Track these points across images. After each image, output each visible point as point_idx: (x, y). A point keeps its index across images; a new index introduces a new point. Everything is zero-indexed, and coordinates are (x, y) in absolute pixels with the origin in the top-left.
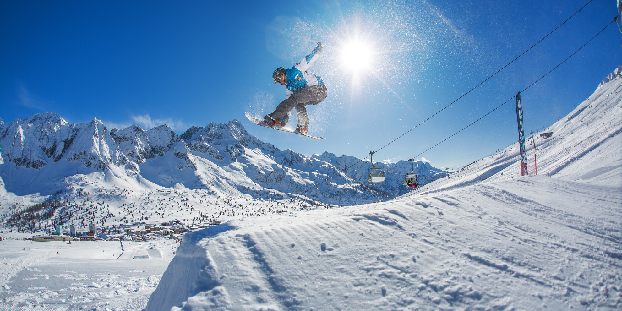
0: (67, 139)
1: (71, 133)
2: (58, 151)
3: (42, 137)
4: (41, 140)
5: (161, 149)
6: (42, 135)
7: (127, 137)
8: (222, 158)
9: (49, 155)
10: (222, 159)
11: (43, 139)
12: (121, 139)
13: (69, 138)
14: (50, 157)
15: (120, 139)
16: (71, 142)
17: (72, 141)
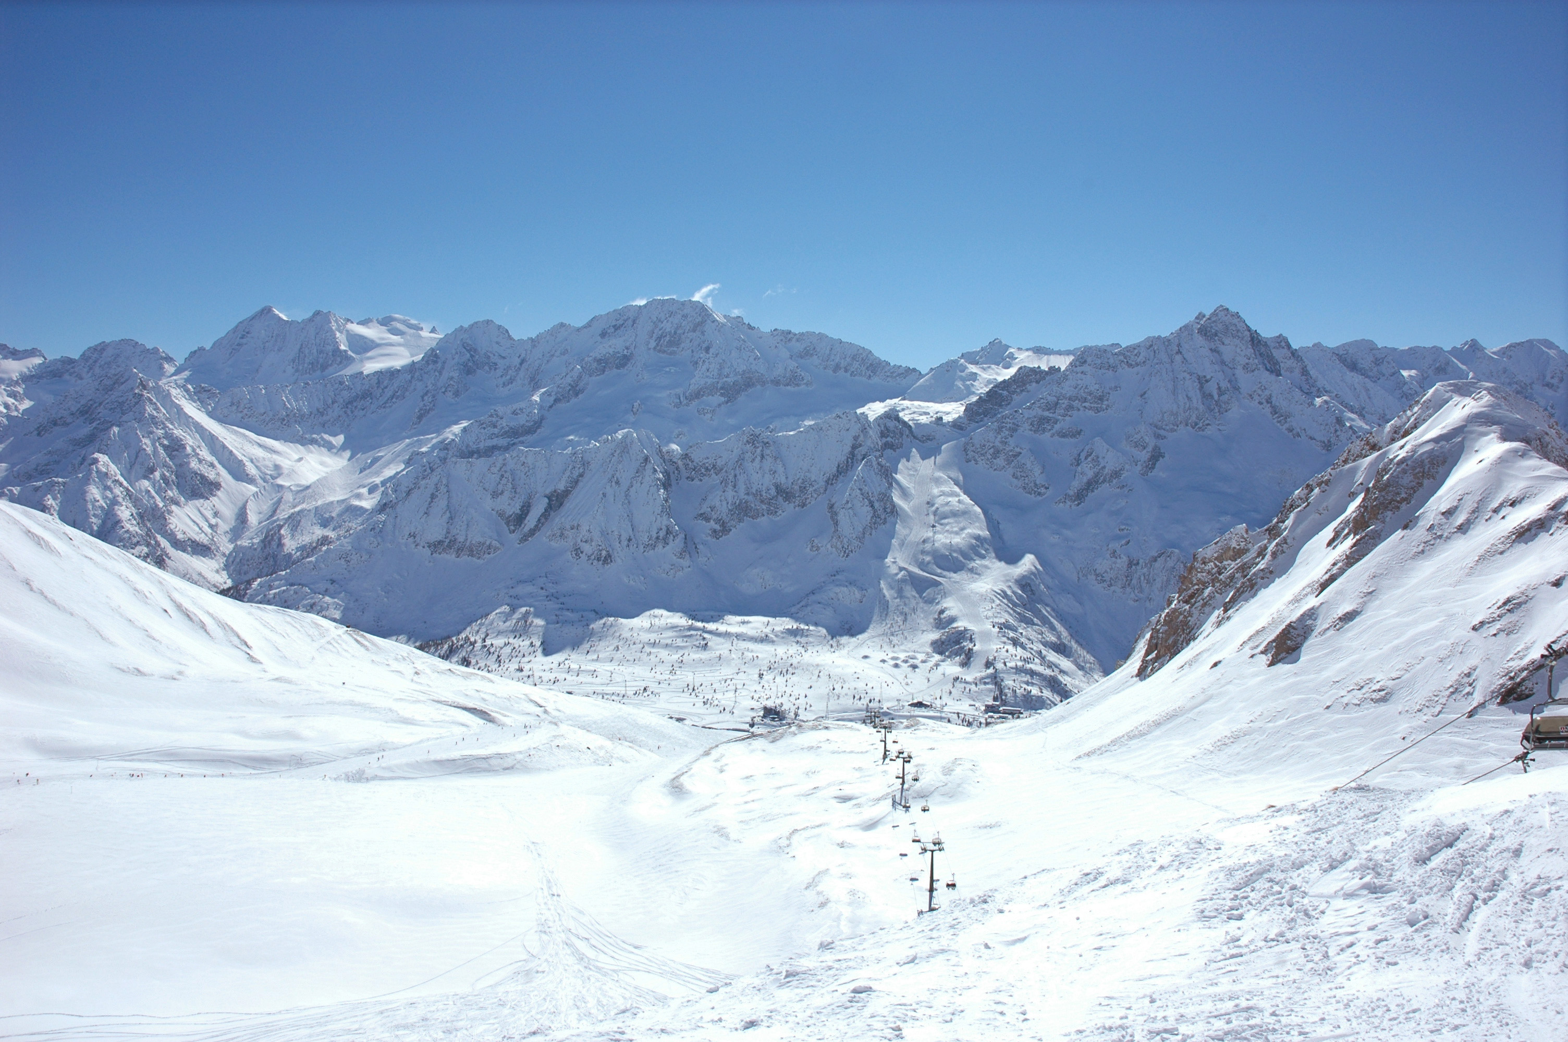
0: (555, 491)
1: (568, 473)
2: (531, 521)
3: (500, 487)
4: (495, 495)
5: (803, 489)
6: (502, 482)
7: (720, 463)
8: (1043, 490)
9: (512, 528)
10: (1039, 494)
11: (502, 493)
12: (707, 469)
13: (561, 487)
14: (514, 532)
15: (703, 470)
16: (567, 496)
17: (567, 493)
